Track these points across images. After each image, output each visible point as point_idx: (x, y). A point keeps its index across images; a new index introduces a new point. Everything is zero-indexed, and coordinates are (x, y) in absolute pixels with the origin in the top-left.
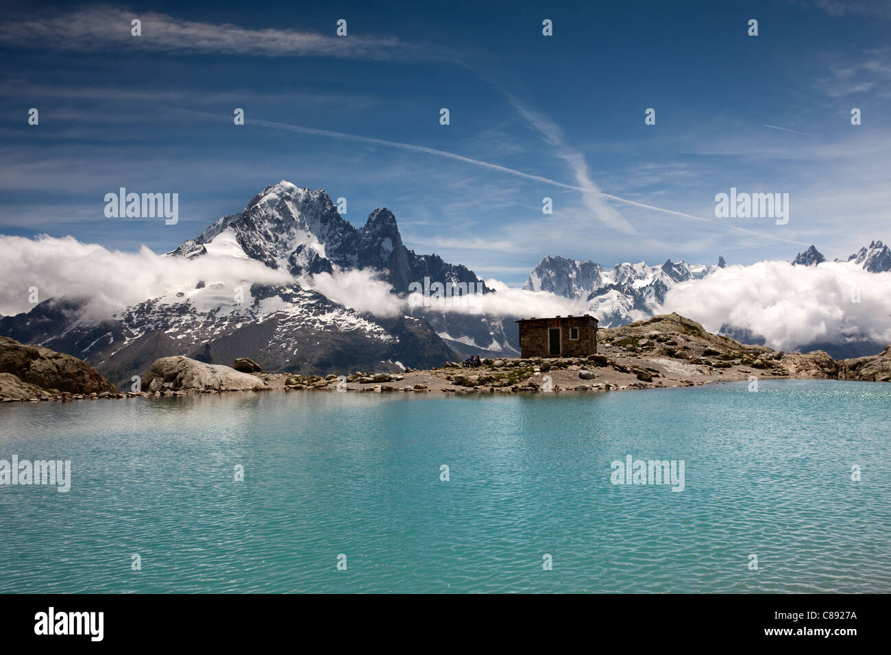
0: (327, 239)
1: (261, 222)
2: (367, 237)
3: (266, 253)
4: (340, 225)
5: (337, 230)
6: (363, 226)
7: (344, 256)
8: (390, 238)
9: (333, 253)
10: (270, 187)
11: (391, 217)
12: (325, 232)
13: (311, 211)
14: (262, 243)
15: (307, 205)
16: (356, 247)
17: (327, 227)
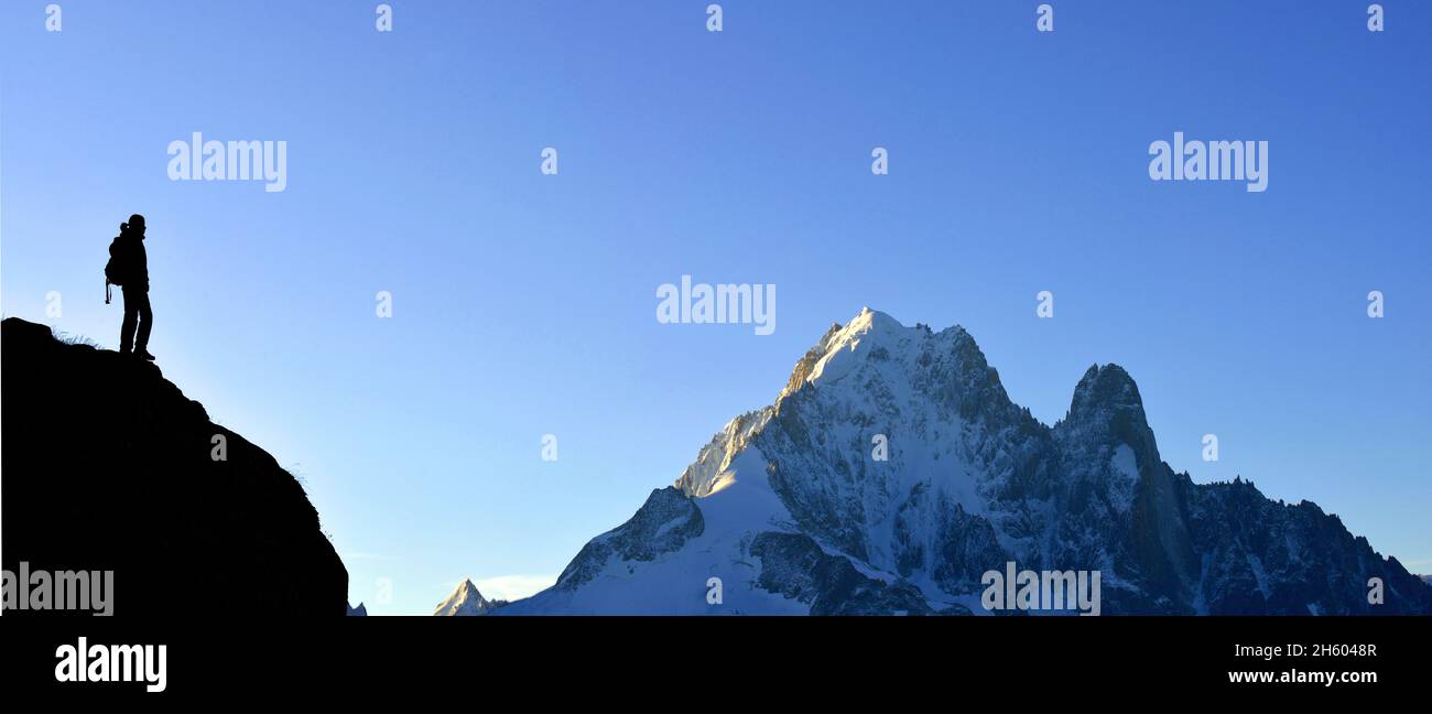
0: (980, 461)
1: (822, 426)
2: (1076, 446)
3: (839, 513)
4: (1008, 421)
5: (1002, 433)
6: (1063, 418)
7: (1023, 507)
8: (1130, 445)
9: (994, 500)
10: (838, 328)
11: (1127, 387)
12: (974, 441)
13: (937, 386)
14: (828, 486)
15: (929, 369)
16: (1049, 477)
17: (978, 427)
